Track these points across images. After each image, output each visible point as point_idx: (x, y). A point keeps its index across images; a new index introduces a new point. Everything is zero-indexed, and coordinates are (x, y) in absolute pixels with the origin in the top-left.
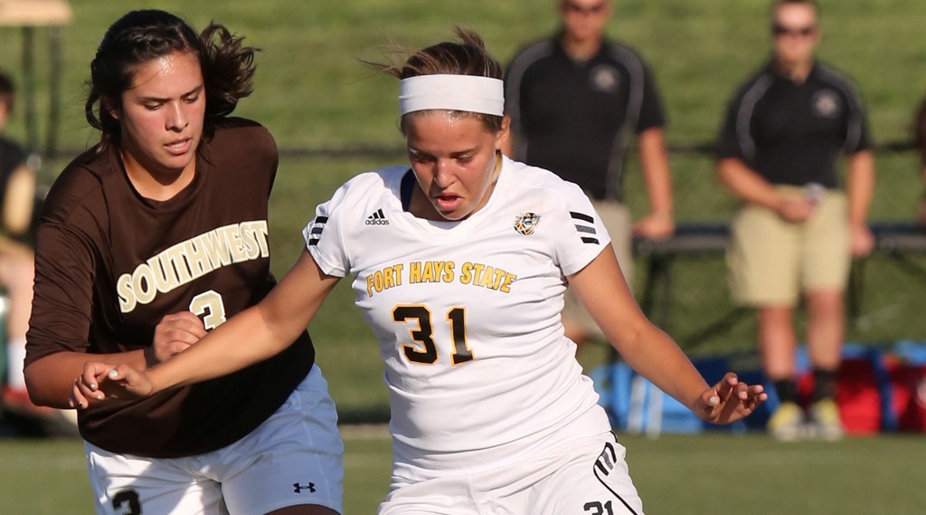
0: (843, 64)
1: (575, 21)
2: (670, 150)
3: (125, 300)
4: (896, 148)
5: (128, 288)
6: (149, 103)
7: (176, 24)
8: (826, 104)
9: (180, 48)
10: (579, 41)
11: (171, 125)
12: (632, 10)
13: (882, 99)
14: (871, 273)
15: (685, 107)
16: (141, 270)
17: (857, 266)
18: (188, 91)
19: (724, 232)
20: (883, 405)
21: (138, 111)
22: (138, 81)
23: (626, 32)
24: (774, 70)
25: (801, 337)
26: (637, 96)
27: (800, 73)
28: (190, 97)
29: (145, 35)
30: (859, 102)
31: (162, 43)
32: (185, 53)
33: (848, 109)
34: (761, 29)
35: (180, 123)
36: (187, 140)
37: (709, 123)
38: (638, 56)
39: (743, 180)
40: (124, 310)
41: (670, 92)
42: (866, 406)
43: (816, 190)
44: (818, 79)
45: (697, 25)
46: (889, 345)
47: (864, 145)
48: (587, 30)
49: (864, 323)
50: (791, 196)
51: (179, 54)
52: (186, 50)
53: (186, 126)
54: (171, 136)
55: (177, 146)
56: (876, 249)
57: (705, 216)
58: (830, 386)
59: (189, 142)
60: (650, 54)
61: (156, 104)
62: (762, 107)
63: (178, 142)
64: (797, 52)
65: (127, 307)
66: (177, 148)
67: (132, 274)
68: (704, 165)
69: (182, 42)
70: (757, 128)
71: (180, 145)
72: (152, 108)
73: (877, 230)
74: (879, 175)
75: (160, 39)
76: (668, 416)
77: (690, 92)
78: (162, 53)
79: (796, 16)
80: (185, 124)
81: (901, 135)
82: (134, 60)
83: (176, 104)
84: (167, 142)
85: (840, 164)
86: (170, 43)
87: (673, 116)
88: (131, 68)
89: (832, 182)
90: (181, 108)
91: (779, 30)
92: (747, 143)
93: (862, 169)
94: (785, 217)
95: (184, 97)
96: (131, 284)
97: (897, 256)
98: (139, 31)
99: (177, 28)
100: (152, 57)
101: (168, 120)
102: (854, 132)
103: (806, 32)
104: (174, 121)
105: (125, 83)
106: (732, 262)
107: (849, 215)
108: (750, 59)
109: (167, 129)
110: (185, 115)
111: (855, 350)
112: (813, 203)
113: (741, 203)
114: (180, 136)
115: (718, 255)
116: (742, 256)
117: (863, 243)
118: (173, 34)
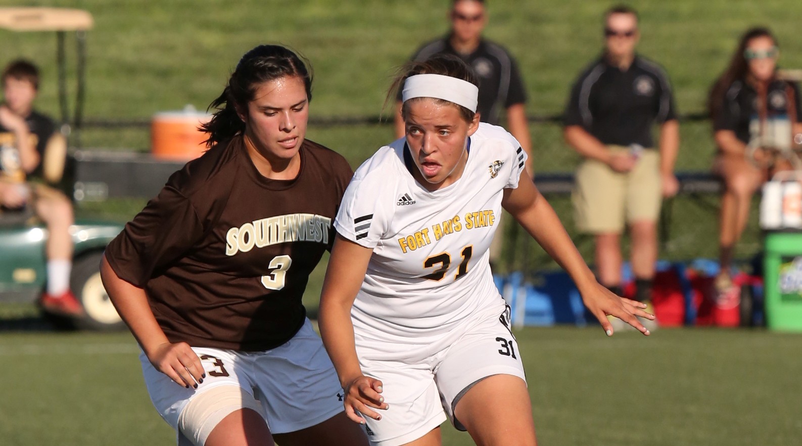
0: (655, 57)
1: (460, 26)
2: (530, 120)
3: (230, 247)
4: (694, 118)
5: (234, 238)
6: (267, 111)
7: (289, 57)
8: (644, 86)
9: (290, 73)
10: (463, 41)
11: (283, 127)
12: (503, 18)
13: (685, 82)
14: (677, 210)
15: (542, 88)
16: (246, 227)
17: (667, 204)
18: (295, 103)
19: (570, 179)
20: (686, 305)
21: (260, 117)
22: (259, 95)
23: (497, 34)
24: (606, 61)
25: (626, 256)
26: (505, 80)
27: (625, 63)
28: (297, 108)
29: (265, 62)
30: (668, 83)
31: (277, 69)
32: (293, 77)
33: (660, 90)
34: (597, 32)
35: (289, 125)
36: (295, 138)
37: (558, 100)
38: (506, 51)
39: (584, 142)
40: (228, 253)
41: (530, 77)
42: (674, 306)
43: (637, 149)
44: (638, 68)
45: (548, 29)
46: (689, 262)
47: (671, 116)
48: (469, 32)
49: (672, 246)
50: (618, 153)
51: (289, 77)
52: (294, 75)
53: (294, 127)
54: (283, 135)
55: (287, 142)
56: (680, 192)
57: (556, 168)
58: (648, 291)
59: (296, 139)
60: (515, 50)
61: (272, 111)
62: (597, 88)
63: (288, 139)
64: (622, 49)
65: (230, 252)
66: (289, 144)
67: (239, 228)
68: (555, 130)
69: (292, 70)
70: (594, 103)
71: (290, 141)
72: (269, 115)
73: (681, 178)
74: (682, 138)
75: (275, 66)
76: (529, 313)
77: (545, 77)
78: (276, 77)
79: (622, 23)
80: (293, 127)
81: (699, 109)
82: (258, 80)
83: (287, 112)
84: (280, 139)
85: (654, 130)
86: (283, 69)
87: (533, 95)
88: (254, 86)
89: (649, 143)
90: (290, 115)
91: (610, 33)
92: (587, 115)
93: (670, 133)
94: (614, 168)
95: (293, 108)
96: (236, 236)
97: (695, 196)
98: (261, 60)
99: (289, 60)
100: (270, 79)
101: (281, 123)
102: (664, 107)
103: (629, 34)
104: (285, 124)
105: (250, 96)
106: (576, 201)
107: (661, 167)
108: (589, 53)
109: (280, 130)
110: (293, 121)
111: (663, 265)
112: (635, 158)
113: (582, 158)
114: (290, 135)
115: (566, 196)
116: (583, 198)
117: (671, 187)
118: (286, 63)
